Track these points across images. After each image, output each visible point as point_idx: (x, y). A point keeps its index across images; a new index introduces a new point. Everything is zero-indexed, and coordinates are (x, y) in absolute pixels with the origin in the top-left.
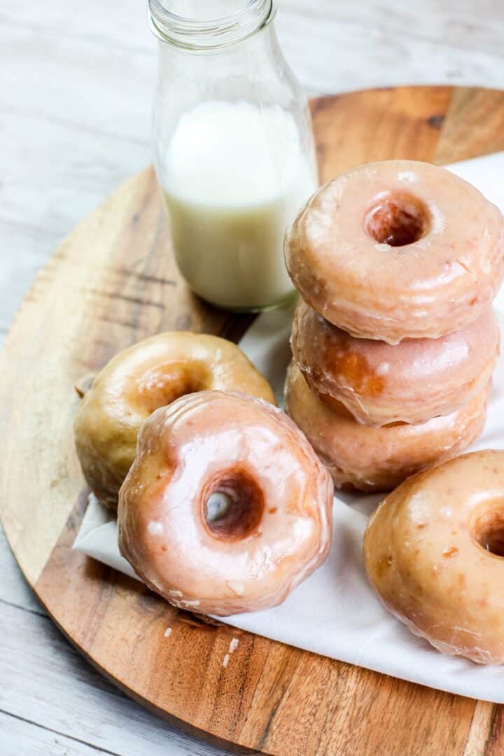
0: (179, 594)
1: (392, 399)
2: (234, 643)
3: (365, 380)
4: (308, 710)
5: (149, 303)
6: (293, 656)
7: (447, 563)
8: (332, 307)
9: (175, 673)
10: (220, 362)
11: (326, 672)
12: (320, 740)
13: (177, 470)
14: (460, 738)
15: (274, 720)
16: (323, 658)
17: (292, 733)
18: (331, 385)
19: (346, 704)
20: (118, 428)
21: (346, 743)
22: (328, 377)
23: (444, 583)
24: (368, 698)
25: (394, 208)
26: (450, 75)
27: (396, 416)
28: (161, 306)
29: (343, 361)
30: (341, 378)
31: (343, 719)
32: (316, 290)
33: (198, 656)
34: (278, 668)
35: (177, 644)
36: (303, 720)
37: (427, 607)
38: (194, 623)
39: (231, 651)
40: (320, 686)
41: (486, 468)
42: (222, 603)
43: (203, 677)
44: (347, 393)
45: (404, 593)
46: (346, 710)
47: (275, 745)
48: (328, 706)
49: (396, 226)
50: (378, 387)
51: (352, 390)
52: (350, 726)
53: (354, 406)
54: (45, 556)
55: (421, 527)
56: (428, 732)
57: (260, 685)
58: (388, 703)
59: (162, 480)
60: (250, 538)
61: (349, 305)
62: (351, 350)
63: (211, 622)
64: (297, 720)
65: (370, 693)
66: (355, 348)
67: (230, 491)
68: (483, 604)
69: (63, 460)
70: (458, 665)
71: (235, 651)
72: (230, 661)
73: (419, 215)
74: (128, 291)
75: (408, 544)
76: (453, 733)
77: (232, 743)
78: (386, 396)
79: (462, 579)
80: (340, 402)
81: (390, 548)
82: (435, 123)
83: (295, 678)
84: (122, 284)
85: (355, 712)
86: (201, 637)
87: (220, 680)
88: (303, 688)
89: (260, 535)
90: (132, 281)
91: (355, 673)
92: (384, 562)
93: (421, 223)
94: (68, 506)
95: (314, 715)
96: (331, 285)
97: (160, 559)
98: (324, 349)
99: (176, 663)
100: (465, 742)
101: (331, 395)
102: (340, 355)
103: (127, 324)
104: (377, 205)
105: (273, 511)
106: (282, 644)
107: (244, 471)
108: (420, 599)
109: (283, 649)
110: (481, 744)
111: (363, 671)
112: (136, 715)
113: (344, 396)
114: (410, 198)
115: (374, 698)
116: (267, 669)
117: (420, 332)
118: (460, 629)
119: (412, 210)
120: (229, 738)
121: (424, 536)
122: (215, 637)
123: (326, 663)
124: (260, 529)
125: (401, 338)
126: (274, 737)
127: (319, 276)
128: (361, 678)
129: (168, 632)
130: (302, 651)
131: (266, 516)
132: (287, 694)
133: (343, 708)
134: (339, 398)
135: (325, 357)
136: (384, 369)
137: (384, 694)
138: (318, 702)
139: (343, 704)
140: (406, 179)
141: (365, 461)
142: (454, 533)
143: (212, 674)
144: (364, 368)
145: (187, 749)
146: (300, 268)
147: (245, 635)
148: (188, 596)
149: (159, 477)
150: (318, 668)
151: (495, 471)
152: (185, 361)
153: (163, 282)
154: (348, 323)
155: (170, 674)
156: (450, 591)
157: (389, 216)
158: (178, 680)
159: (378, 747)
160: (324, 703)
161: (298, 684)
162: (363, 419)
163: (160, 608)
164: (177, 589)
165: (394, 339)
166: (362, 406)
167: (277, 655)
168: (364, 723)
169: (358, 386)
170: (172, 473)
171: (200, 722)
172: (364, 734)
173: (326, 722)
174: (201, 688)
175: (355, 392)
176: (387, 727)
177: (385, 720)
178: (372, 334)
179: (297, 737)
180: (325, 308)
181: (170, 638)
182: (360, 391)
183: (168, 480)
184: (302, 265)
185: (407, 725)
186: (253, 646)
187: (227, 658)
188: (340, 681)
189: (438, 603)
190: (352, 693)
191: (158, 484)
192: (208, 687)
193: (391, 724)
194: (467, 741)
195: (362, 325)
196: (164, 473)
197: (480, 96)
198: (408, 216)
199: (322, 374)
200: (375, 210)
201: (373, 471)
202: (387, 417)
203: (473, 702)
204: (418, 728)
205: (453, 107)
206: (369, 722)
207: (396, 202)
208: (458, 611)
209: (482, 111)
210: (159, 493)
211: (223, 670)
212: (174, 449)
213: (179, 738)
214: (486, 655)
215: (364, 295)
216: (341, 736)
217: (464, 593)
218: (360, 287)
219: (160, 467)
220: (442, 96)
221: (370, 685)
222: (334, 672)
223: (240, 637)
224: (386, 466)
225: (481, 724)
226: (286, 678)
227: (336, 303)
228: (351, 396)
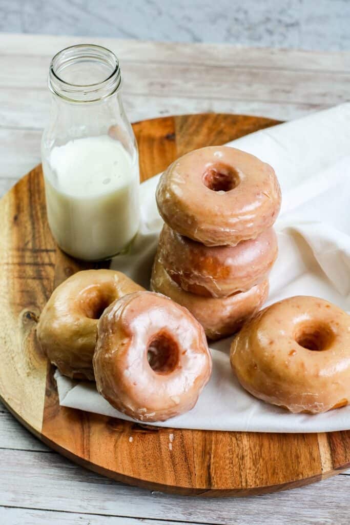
0: (145, 410)
1: (235, 279)
2: (171, 436)
3: (219, 270)
4: (227, 462)
5: (43, 264)
6: (207, 436)
7: (292, 359)
8: (201, 231)
9: (144, 460)
10: (119, 281)
11: (229, 440)
12: (241, 476)
13: (133, 338)
14: (315, 455)
15: (211, 471)
16: (224, 432)
17: (224, 476)
18: (197, 278)
19: (247, 453)
20: (74, 328)
21: (256, 473)
22: (196, 273)
23: (293, 369)
24: (257, 448)
25: (214, 173)
27: (236, 288)
28: (51, 265)
29: (204, 261)
30: (205, 272)
31: (248, 462)
32: (189, 222)
33: (154, 448)
34: (202, 444)
35: (139, 444)
36: (227, 467)
37: (285, 386)
38: (144, 431)
39: (171, 441)
40: (229, 448)
41: (293, 306)
42: (166, 411)
43: (161, 458)
44: (207, 280)
45: (268, 382)
46: (249, 456)
47: (217, 484)
48: (237, 457)
49: (215, 183)
50: (227, 271)
51: (211, 277)
52: (254, 464)
53: (211, 287)
54: (41, 415)
55: (271, 343)
56: (297, 457)
57: (195, 455)
58: (270, 448)
59: (126, 345)
60: (176, 370)
61: (210, 227)
62: (207, 255)
63: (153, 428)
64: (224, 469)
65: (258, 445)
66: (210, 253)
67: (153, 349)
68: (317, 376)
70: (303, 417)
71: (174, 440)
72: (173, 446)
73: (229, 174)
74: (28, 260)
75: (266, 354)
76: (311, 454)
77: (193, 489)
78: (231, 277)
79: (303, 365)
80: (204, 287)
81: (253, 360)
82: (170, 138)
83: (213, 447)
84: (22, 257)
85: (254, 457)
86: (151, 437)
87: (171, 458)
88: (219, 451)
89: (181, 367)
90: (28, 254)
91: (245, 436)
92: (252, 368)
93: (232, 178)
95: (232, 463)
96: (198, 218)
97: (133, 391)
98: (191, 258)
99: (142, 454)
100: (319, 456)
101: (198, 284)
102: (202, 259)
103: (34, 278)
104: (205, 173)
105: (184, 353)
106: (199, 430)
107: (165, 333)
108: (279, 383)
109: (200, 433)
110: (328, 456)
111: (249, 434)
112: (122, 492)
113: (206, 282)
115: (261, 446)
116: (195, 445)
117: (250, 236)
118: (306, 394)
119: (225, 172)
120: (190, 487)
121: (274, 347)
122: (159, 437)
123: (227, 435)
124: (180, 364)
125: (239, 241)
126: (215, 480)
127: (190, 214)
128: (250, 438)
129: (131, 439)
130: (210, 432)
131: (181, 357)
132: (212, 456)
133: (247, 456)
134: (203, 284)
135: (192, 262)
136: (229, 262)
137: (266, 443)
138: (231, 456)
139: (245, 454)
141: (216, 320)
142: (290, 343)
143: (165, 455)
144: (217, 263)
145: (159, 503)
146: (177, 212)
147: (175, 430)
148: (150, 410)
149: (123, 344)
150: (224, 439)
151: (298, 307)
152: (99, 285)
153: (47, 251)
154: (211, 238)
155: (142, 462)
156: (297, 374)
157: (212, 178)
158: (147, 464)
159: (274, 470)
160: (235, 456)
161: (216, 449)
162: (217, 294)
163: (121, 427)
164: (144, 407)
165: (234, 242)
166: (217, 285)
167: (198, 437)
168: (261, 460)
169: (214, 275)
170: (131, 339)
171: (170, 482)
172: (263, 467)
173: (240, 466)
174: (163, 465)
175: (214, 278)
176: (274, 460)
177: (272, 456)
178: (223, 241)
179: (228, 477)
180: (196, 231)
181: (133, 442)
182: (216, 277)
183: (129, 344)
184: (178, 210)
185: (285, 456)
186: (182, 435)
187: (170, 445)
188: (239, 442)
189: (291, 382)
190: (247, 447)
191: (123, 348)
192: (166, 463)
193: (276, 458)
194: (320, 457)
195: (218, 237)
196: (126, 341)
197: (190, 120)
198: (221, 175)
199: (192, 273)
200: (205, 175)
201: (221, 325)
202: (231, 290)
203: (315, 435)
204: (291, 456)
205: (178, 128)
206: (263, 459)
207: (215, 170)
208: (303, 384)
209: (194, 127)
210: (125, 353)
211: (170, 451)
212: (128, 327)
213: (152, 498)
214: (321, 406)
215: (218, 220)
216: (251, 471)
217: (306, 372)
218: (216, 215)
219: (122, 338)
220: (169, 123)
221: (255, 440)
222: (234, 439)
223: (173, 433)
224: (228, 321)
225: (324, 446)
226: (208, 447)
227: (203, 227)
228: (211, 281)
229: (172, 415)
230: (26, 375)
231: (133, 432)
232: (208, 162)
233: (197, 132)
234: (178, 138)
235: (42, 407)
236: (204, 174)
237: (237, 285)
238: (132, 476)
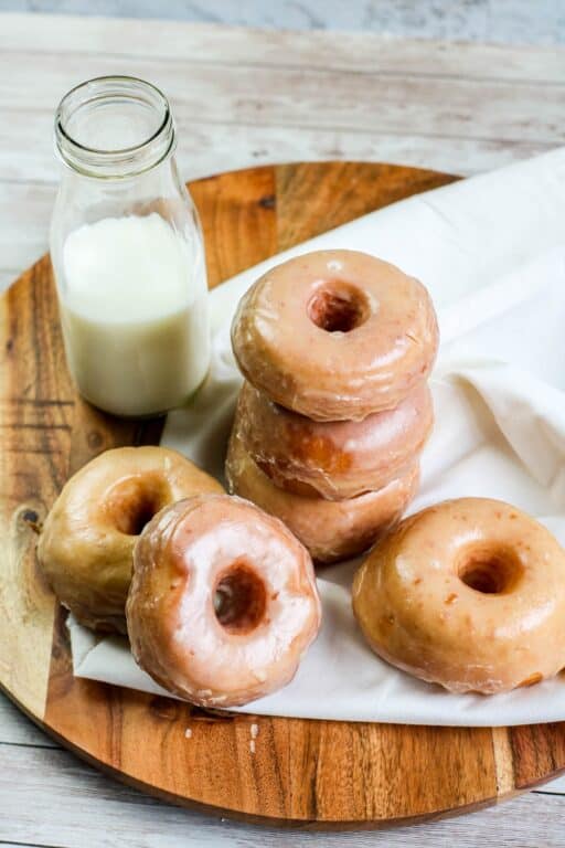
0: (209, 692)
1: (360, 472)
2: (254, 728)
3: (334, 459)
4: (344, 773)
5: (53, 427)
6: (312, 727)
7: (449, 609)
8: (304, 399)
9: (209, 769)
10: (173, 469)
11: (348, 735)
12: (365, 798)
13: (189, 577)
14: (487, 764)
15: (317, 789)
16: (340, 723)
17: (337, 798)
18: (298, 470)
19: (377, 759)
20: (97, 551)
21: (389, 794)
22: (296, 463)
23: (452, 627)
24: (394, 750)
25: (327, 297)
26: (256, 154)
27: (363, 487)
28: (66, 428)
29: (310, 445)
30: (310, 462)
31: (378, 774)
32: (284, 384)
33: (226, 748)
34: (303, 742)
35: (201, 742)
36: (343, 784)
37: (439, 653)
38: (210, 720)
39: (254, 737)
40: (347, 749)
41: (455, 518)
42: (245, 693)
43: (236, 765)
44: (314, 475)
45: (412, 645)
46: (378, 765)
47: (327, 812)
48: (361, 765)
49: (330, 312)
50: (347, 462)
51: (321, 470)
52: (387, 778)
53: (323, 486)
54: (42, 689)
55: (417, 582)
56: (458, 767)
57: (292, 762)
58: (414, 750)
59: (176, 590)
60: (261, 626)
61: (319, 394)
62: (314, 434)
63: (225, 715)
64: (338, 785)
65: (394, 746)
66: (319, 432)
67: (225, 588)
68: (491, 638)
69: (26, 594)
70: (469, 700)
71: (258, 735)
72: (256, 746)
73: (352, 298)
74: (28, 419)
75: (409, 601)
76: (480, 762)
77: (286, 820)
78: (354, 470)
79: (468, 621)
80: (308, 484)
81: (389, 608)
82: (267, 204)
83: (322, 748)
84: (19, 413)
85: (388, 766)
86: (221, 730)
87: (253, 765)
88: (332, 755)
89: (269, 621)
90: (29, 409)
91: (375, 731)
92: (386, 622)
93: (357, 305)
94: (45, 638)
95: (351, 776)
96: (299, 378)
97: (190, 665)
98: (288, 437)
99: (206, 759)
100: (494, 766)
101: (300, 479)
102: (306, 441)
103: (38, 452)
104: (313, 297)
105: (275, 597)
106: (299, 719)
107: (243, 565)
108: (431, 648)
109: (301, 724)
110: (508, 766)
111: (381, 726)
112: (174, 818)
113: (314, 478)
114: (341, 284)
115: (400, 747)
116: (293, 745)
117: (383, 406)
118: (473, 666)
119: (346, 296)
120: (281, 816)
121: (421, 589)
122: (234, 728)
123: (345, 727)
124: (267, 616)
125: (366, 415)
126: (323, 805)
127: (286, 371)
128: (382, 732)
129: (188, 733)
130: (319, 722)
131: (270, 603)
132: (320, 763)
133: (376, 764)
134: (307, 481)
135: (290, 445)
136: (351, 445)
137: (407, 741)
138: (350, 764)
139: (374, 760)
140: (334, 268)
141: (331, 535)
142: (447, 582)
143: (244, 761)
144: (330, 448)
145: (234, 838)
146: (264, 368)
147: (261, 718)
148: (216, 692)
149: (172, 588)
150: (340, 734)
151: (464, 518)
152: (139, 476)
153: (60, 403)
154: (318, 409)
155: (205, 771)
156: (459, 634)
157: (324, 304)
158: (214, 775)
159: (419, 790)
160: (356, 764)
161: (326, 751)
162: (332, 496)
163: (172, 712)
164: (207, 688)
165: (359, 416)
166: (330, 482)
167: (298, 729)
168: (399, 771)
169: (326, 467)
170: (185, 580)
171: (250, 808)
172: (402, 782)
173: (364, 780)
174: (239, 776)
175: (325, 472)
176: (420, 771)
177: (417, 765)
178: (340, 415)
179: (343, 799)
180: (295, 400)
181: (192, 738)
182: (329, 470)
183: (182, 587)
184: (265, 364)
185: (438, 764)
186: (272, 727)
187: (252, 744)
188: (364, 740)
189: (450, 647)
190: (377, 749)
191: (173, 595)
192: (245, 774)
193: (424, 768)
194: (496, 766)
195: (332, 409)
196: (177, 582)
197: (301, 173)
198: (340, 301)
199: (289, 462)
200: (313, 302)
201: (339, 542)
202: (355, 489)
203: (488, 731)
204: (448, 765)
205: (279, 186)
206: (403, 770)
207: (330, 292)
208: (468, 652)
209: (306, 186)
210: (176, 602)
211: (253, 755)
212: (181, 558)
213: (222, 829)
214: (498, 685)
215: (332, 382)
216: (382, 790)
217: (473, 633)
218: (328, 375)
219: (171, 577)
220: (266, 177)
221: (391, 736)
222: (356, 734)
223: (257, 722)
224: (350, 535)
225: (502, 748)
226: (313, 749)
227: (306, 394)
228: (321, 476)
229: (253, 696)
230: (20, 620)
231: (193, 721)
232: (317, 278)
233: (311, 194)
234: (280, 203)
235: (46, 676)
236: (311, 299)
237: (363, 483)
238: (189, 796)
